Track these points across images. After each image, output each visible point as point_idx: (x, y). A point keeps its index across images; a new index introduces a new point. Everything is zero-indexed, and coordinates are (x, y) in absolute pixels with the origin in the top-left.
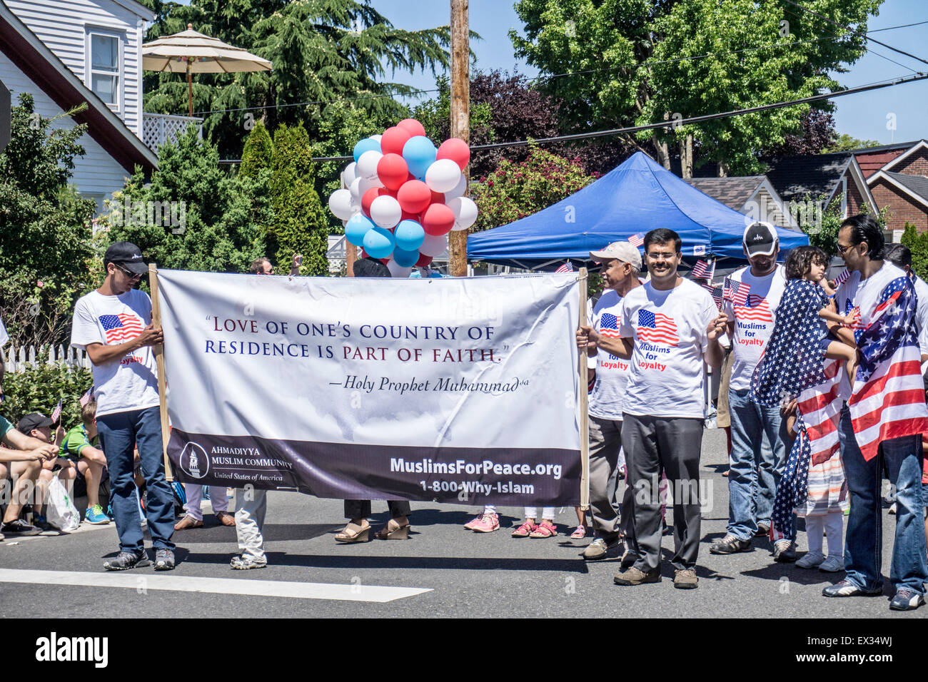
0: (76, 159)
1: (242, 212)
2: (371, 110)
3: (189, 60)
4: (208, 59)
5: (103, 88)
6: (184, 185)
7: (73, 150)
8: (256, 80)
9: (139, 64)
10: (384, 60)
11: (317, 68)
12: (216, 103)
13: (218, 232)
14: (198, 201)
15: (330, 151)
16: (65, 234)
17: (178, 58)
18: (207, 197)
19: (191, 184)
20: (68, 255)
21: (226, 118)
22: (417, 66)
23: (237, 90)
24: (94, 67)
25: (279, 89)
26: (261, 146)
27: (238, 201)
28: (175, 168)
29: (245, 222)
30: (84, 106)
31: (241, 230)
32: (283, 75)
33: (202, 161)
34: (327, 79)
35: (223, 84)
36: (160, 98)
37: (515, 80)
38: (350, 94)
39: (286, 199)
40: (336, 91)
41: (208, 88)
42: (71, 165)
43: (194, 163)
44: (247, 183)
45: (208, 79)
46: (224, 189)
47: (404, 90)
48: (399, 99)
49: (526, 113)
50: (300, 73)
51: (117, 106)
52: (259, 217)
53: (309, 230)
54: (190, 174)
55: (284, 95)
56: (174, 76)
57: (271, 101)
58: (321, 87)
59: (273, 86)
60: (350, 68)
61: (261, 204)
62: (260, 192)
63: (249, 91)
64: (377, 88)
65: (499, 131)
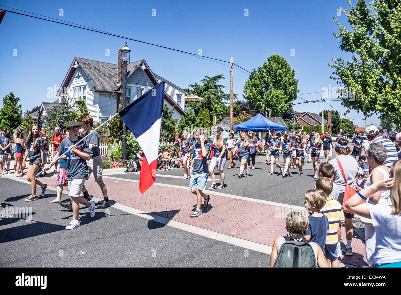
0: (173, 114)
1: (198, 122)
2: (221, 106)
3: (192, 99)
4: (195, 99)
5: (179, 103)
6: (189, 118)
7: (172, 113)
8: (203, 102)
9: (184, 99)
10: (223, 99)
11: (213, 100)
12: (197, 105)
13: (195, 125)
14: (192, 120)
15: (215, 113)
16: (171, 125)
17: (190, 99)
18: (193, 120)
19: (191, 118)
20: (171, 129)
21: (199, 107)
22: (228, 100)
23: (200, 103)
24: (177, 100)
25: (207, 103)
26: (202, 112)
27: (198, 120)
28: (188, 115)
29: (199, 124)
30: (175, 106)
31: (198, 125)
32: (208, 101)
33: (192, 114)
34: (214, 102)
35: (198, 102)
36: (189, 104)
37: (244, 102)
38: (218, 104)
39: (205, 120)
40: (216, 103)
41: (196, 103)
42: (172, 115)
43: (191, 115)
44: (199, 118)
45: (196, 102)
46: (196, 119)
47: (226, 103)
48: (225, 105)
49: (245, 107)
50: (210, 101)
51: (181, 106)
52: (201, 123)
53: (209, 125)
54: (190, 116)
55: (208, 104)
56: (191, 101)
57: (206, 105)
58: (213, 103)
59: (206, 103)
60: (218, 100)
61: (201, 121)
62: (201, 119)
63: (202, 103)
64: (222, 103)
65: (241, 110)
